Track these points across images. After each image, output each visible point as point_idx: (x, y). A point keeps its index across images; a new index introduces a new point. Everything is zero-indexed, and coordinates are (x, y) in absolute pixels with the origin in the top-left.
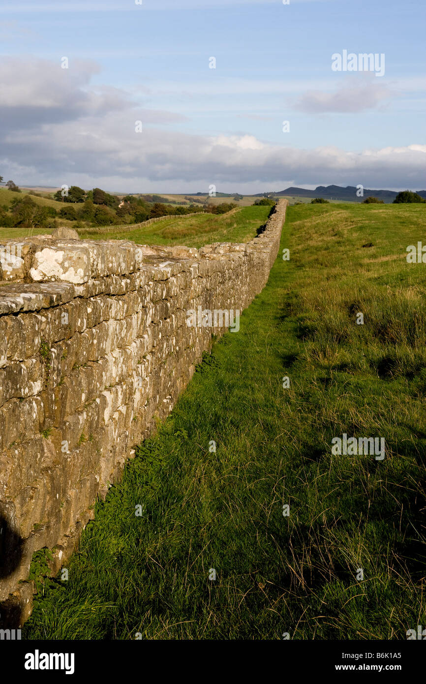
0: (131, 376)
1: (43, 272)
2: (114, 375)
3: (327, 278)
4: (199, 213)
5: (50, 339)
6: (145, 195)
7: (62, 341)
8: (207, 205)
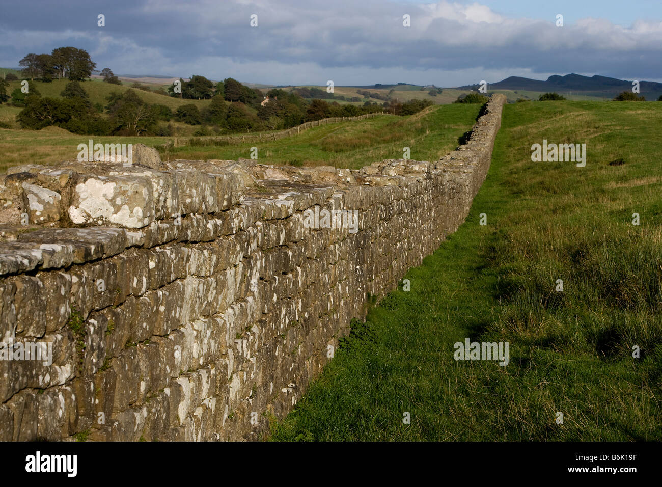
0: (225, 355)
1: (87, 211)
2: (195, 355)
3: (553, 211)
4: (376, 114)
5: (86, 307)
6: (300, 88)
7: (107, 309)
8: (389, 103)
